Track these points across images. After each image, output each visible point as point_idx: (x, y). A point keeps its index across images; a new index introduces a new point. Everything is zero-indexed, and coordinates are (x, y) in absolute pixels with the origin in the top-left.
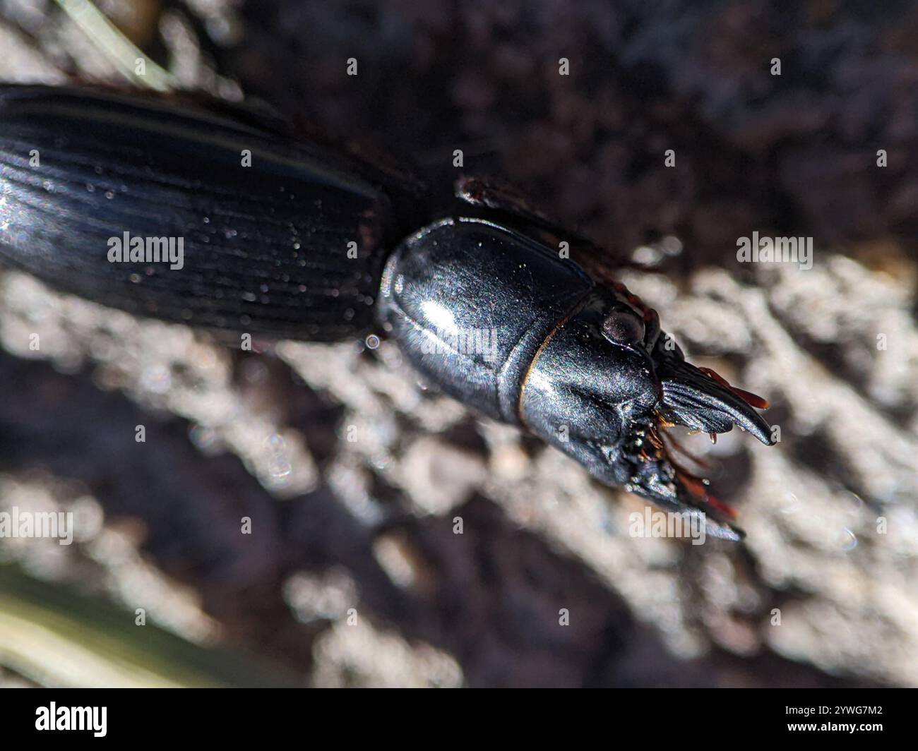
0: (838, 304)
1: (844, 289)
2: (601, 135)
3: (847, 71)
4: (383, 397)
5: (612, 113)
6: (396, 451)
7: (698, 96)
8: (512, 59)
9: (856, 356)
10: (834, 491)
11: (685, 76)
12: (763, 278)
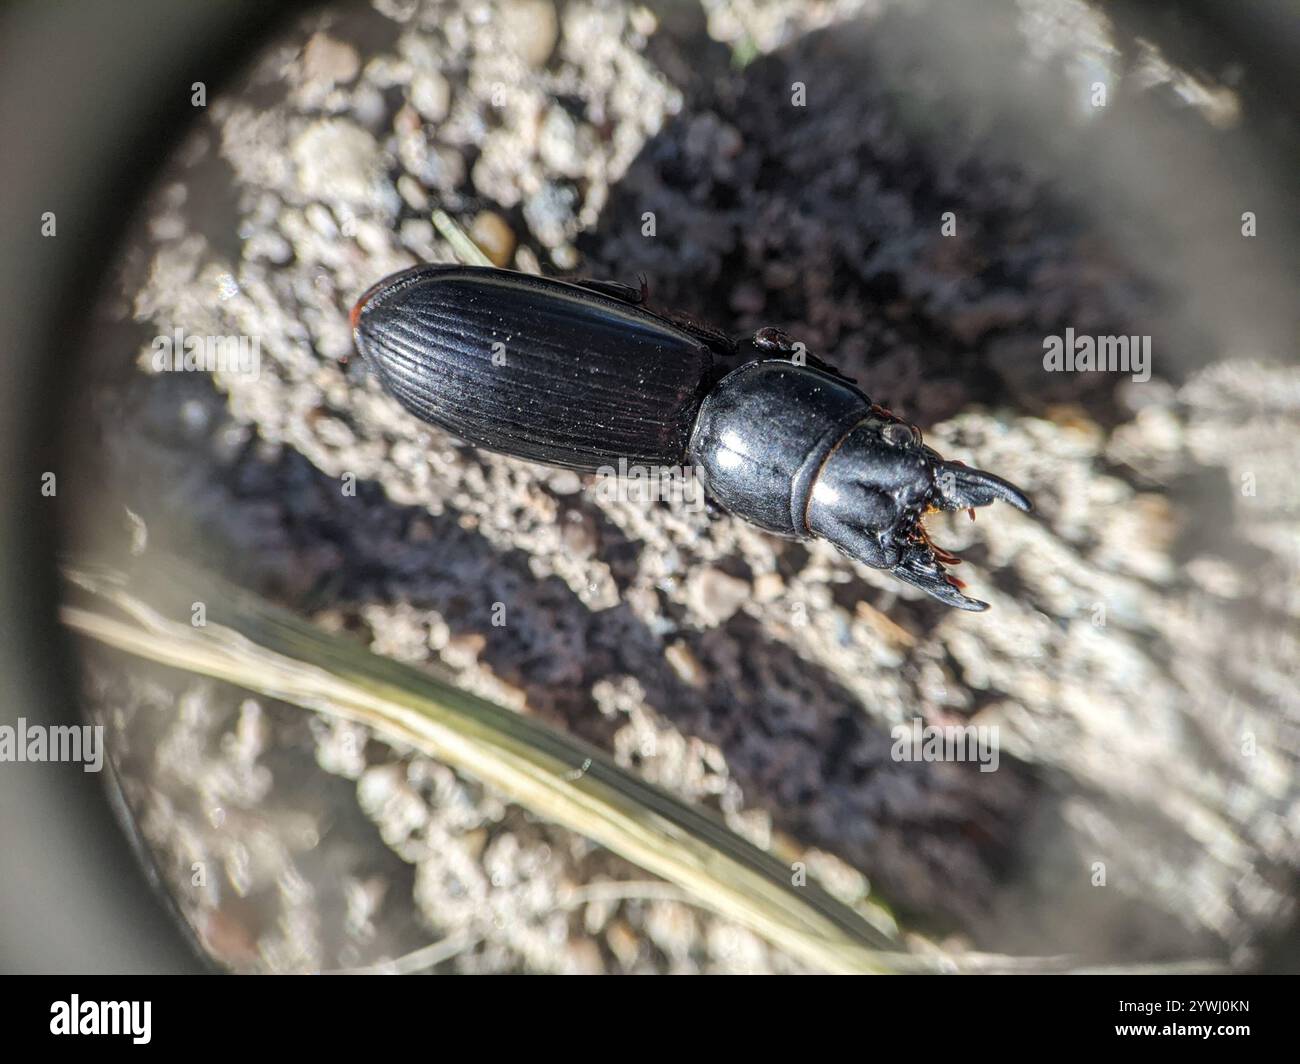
0: (1032, 460)
1: (1038, 447)
2: (845, 331)
3: (1046, 274)
4: (671, 534)
5: (854, 314)
6: (682, 579)
7: (926, 297)
8: (780, 273)
9: (1044, 502)
10: (1026, 613)
11: (916, 281)
12: (971, 441)
